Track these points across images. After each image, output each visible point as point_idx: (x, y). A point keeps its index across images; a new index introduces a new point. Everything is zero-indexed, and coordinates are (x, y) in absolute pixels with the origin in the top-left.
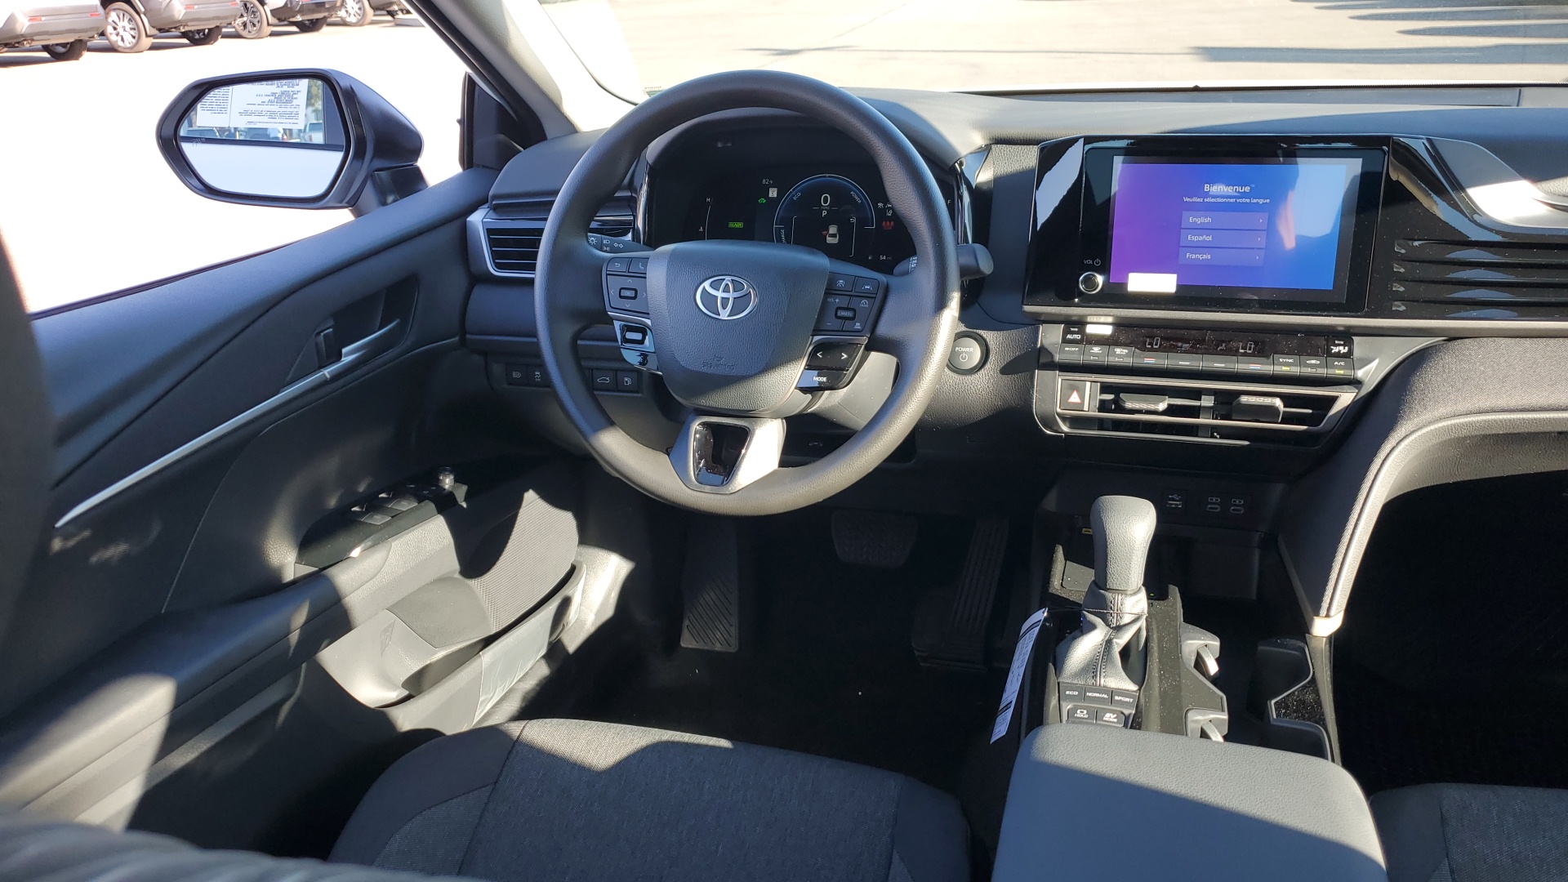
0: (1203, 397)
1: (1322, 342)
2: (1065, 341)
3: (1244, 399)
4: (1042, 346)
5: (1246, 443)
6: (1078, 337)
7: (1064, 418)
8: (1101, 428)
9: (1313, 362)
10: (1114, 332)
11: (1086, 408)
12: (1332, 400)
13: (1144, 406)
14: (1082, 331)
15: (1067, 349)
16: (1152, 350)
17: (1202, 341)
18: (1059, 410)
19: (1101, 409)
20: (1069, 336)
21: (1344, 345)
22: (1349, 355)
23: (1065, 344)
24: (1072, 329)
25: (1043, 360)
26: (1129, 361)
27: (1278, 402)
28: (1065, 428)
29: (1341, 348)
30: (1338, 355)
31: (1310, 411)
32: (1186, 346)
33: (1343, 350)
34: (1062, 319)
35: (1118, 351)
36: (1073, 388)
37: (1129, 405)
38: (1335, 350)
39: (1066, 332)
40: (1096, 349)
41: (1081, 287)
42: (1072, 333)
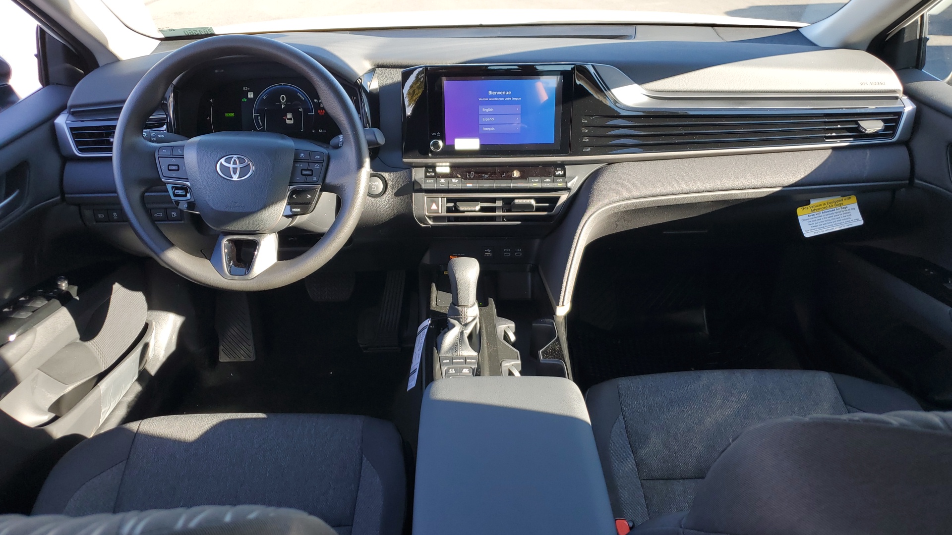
0: (497, 201)
1: (551, 169)
2: (426, 177)
3: (517, 201)
4: (415, 180)
5: (519, 223)
6: (432, 174)
7: (429, 217)
8: (449, 221)
9: (547, 180)
10: (451, 170)
11: (440, 212)
12: (558, 199)
13: (469, 209)
14: (434, 171)
15: (428, 181)
16: (470, 179)
17: (494, 173)
18: (427, 214)
19: (448, 212)
20: (428, 174)
21: (561, 170)
22: (564, 175)
23: (426, 179)
24: (429, 170)
25: (416, 187)
26: (459, 186)
27: (533, 202)
28: (431, 222)
29: (560, 172)
30: (559, 176)
31: (548, 205)
32: (486, 176)
33: (561, 173)
34: (424, 165)
35: (454, 180)
36: (433, 201)
37: (461, 209)
38: (557, 173)
39: (426, 172)
40: (443, 180)
41: (432, 148)
42: (429, 172)
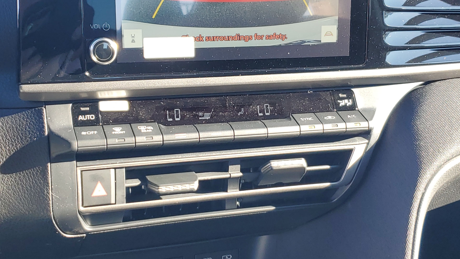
0: (230, 167)
1: (327, 96)
2: (77, 123)
3: (276, 164)
4: (51, 132)
5: (271, 208)
6: (91, 117)
7: (85, 216)
8: (126, 220)
9: (330, 117)
10: (132, 106)
11: (113, 201)
12: (348, 153)
13: (179, 187)
14: (95, 110)
15: (84, 133)
16: (175, 123)
17: (224, 108)
18: (82, 209)
19: (129, 199)
20: (81, 118)
21: (348, 98)
22: (353, 107)
23: (79, 128)
24: (82, 109)
25: (55, 152)
26: (157, 139)
27: (302, 163)
28: (87, 227)
29: (346, 101)
30: (345, 108)
31: (327, 167)
32: (207, 116)
33: (348, 103)
34: (68, 98)
35: (143, 128)
36: (96, 179)
37: (163, 189)
38: (342, 103)
39: (76, 113)
40: (118, 130)
41: (94, 58)
42: (84, 113)
